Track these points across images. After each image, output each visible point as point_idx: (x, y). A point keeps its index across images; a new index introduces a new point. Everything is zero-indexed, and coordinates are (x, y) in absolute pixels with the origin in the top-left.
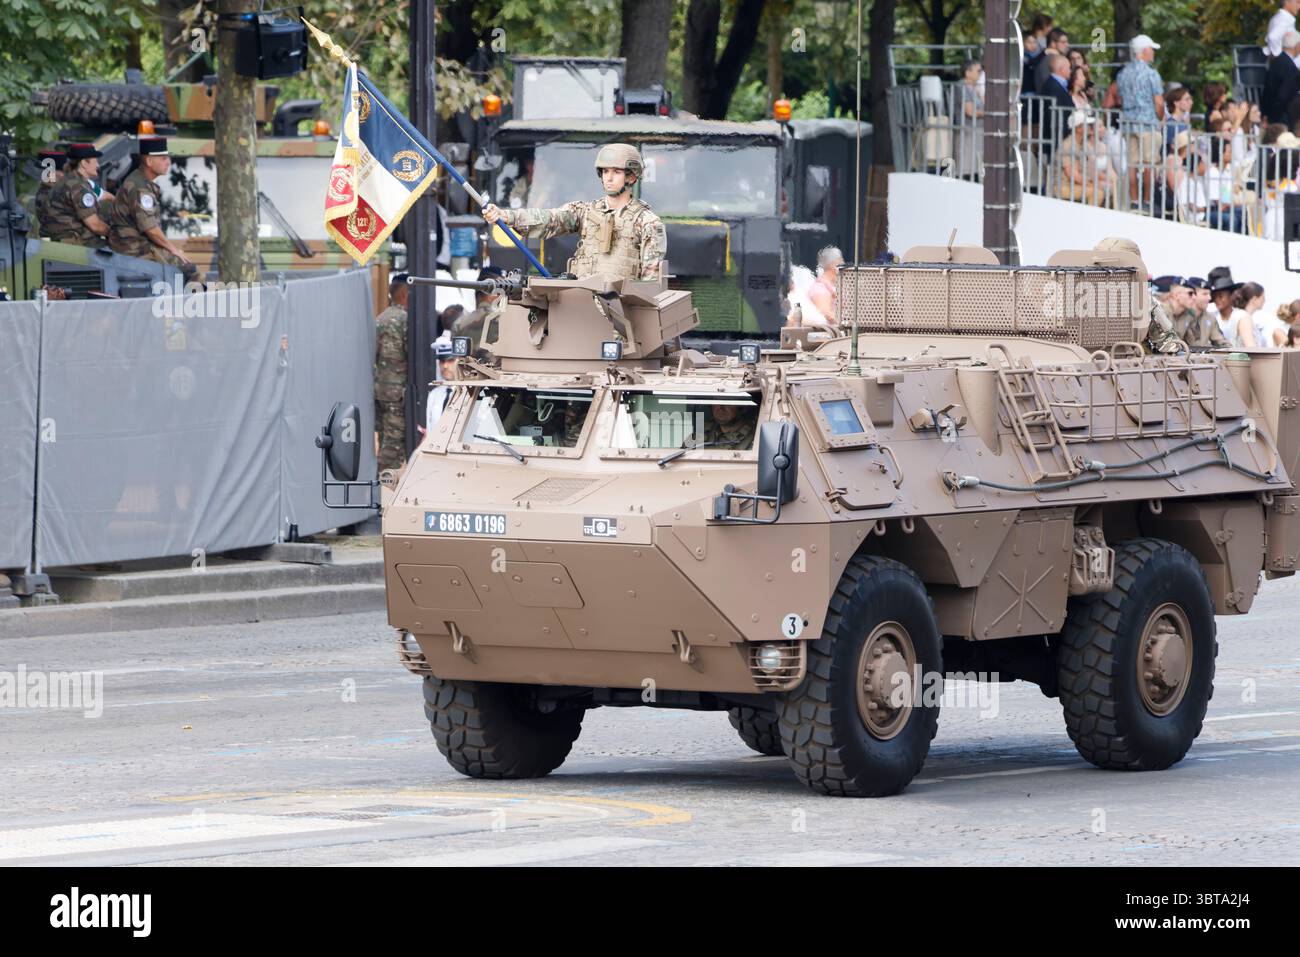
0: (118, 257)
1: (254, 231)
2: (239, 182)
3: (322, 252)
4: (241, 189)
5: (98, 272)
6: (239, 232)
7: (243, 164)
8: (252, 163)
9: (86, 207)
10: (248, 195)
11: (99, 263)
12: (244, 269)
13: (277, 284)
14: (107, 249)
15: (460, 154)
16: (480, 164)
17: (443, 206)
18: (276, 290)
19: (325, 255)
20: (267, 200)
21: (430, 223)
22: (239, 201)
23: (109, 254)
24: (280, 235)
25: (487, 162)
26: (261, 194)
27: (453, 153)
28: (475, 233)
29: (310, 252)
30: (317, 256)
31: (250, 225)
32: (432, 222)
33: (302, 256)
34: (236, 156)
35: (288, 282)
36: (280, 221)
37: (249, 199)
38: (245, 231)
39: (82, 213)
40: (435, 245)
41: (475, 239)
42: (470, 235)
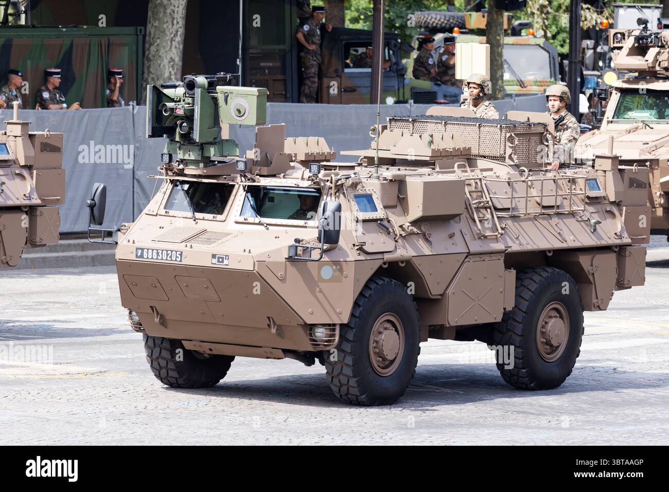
0: (443, 86)
1: (502, 76)
2: (496, 55)
3: (531, 86)
4: (497, 58)
5: (435, 92)
6: (496, 76)
7: (498, 48)
8: (501, 47)
9: (430, 64)
10: (500, 60)
11: (436, 88)
12: (497, 93)
13: (512, 99)
14: (439, 83)
15: (591, 45)
16: (599, 50)
17: (583, 66)
18: (512, 102)
19: (532, 87)
20: (508, 63)
21: (577, 74)
22: (496, 63)
23: (439, 85)
24: (513, 78)
25: (602, 48)
26: (505, 60)
27: (587, 45)
28: (596, 79)
29: (525, 86)
30: (528, 87)
31: (500, 74)
32: (578, 73)
33: (522, 87)
34: (495, 44)
35: (516, 98)
36: (513, 72)
37: (500, 62)
38: (498, 76)
39: (429, 67)
40: (579, 84)
41: (596, 81)
42: (594, 79)
